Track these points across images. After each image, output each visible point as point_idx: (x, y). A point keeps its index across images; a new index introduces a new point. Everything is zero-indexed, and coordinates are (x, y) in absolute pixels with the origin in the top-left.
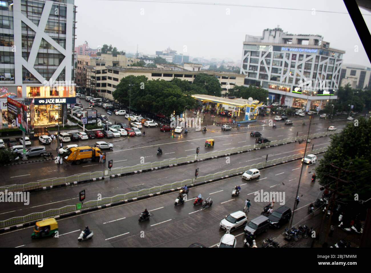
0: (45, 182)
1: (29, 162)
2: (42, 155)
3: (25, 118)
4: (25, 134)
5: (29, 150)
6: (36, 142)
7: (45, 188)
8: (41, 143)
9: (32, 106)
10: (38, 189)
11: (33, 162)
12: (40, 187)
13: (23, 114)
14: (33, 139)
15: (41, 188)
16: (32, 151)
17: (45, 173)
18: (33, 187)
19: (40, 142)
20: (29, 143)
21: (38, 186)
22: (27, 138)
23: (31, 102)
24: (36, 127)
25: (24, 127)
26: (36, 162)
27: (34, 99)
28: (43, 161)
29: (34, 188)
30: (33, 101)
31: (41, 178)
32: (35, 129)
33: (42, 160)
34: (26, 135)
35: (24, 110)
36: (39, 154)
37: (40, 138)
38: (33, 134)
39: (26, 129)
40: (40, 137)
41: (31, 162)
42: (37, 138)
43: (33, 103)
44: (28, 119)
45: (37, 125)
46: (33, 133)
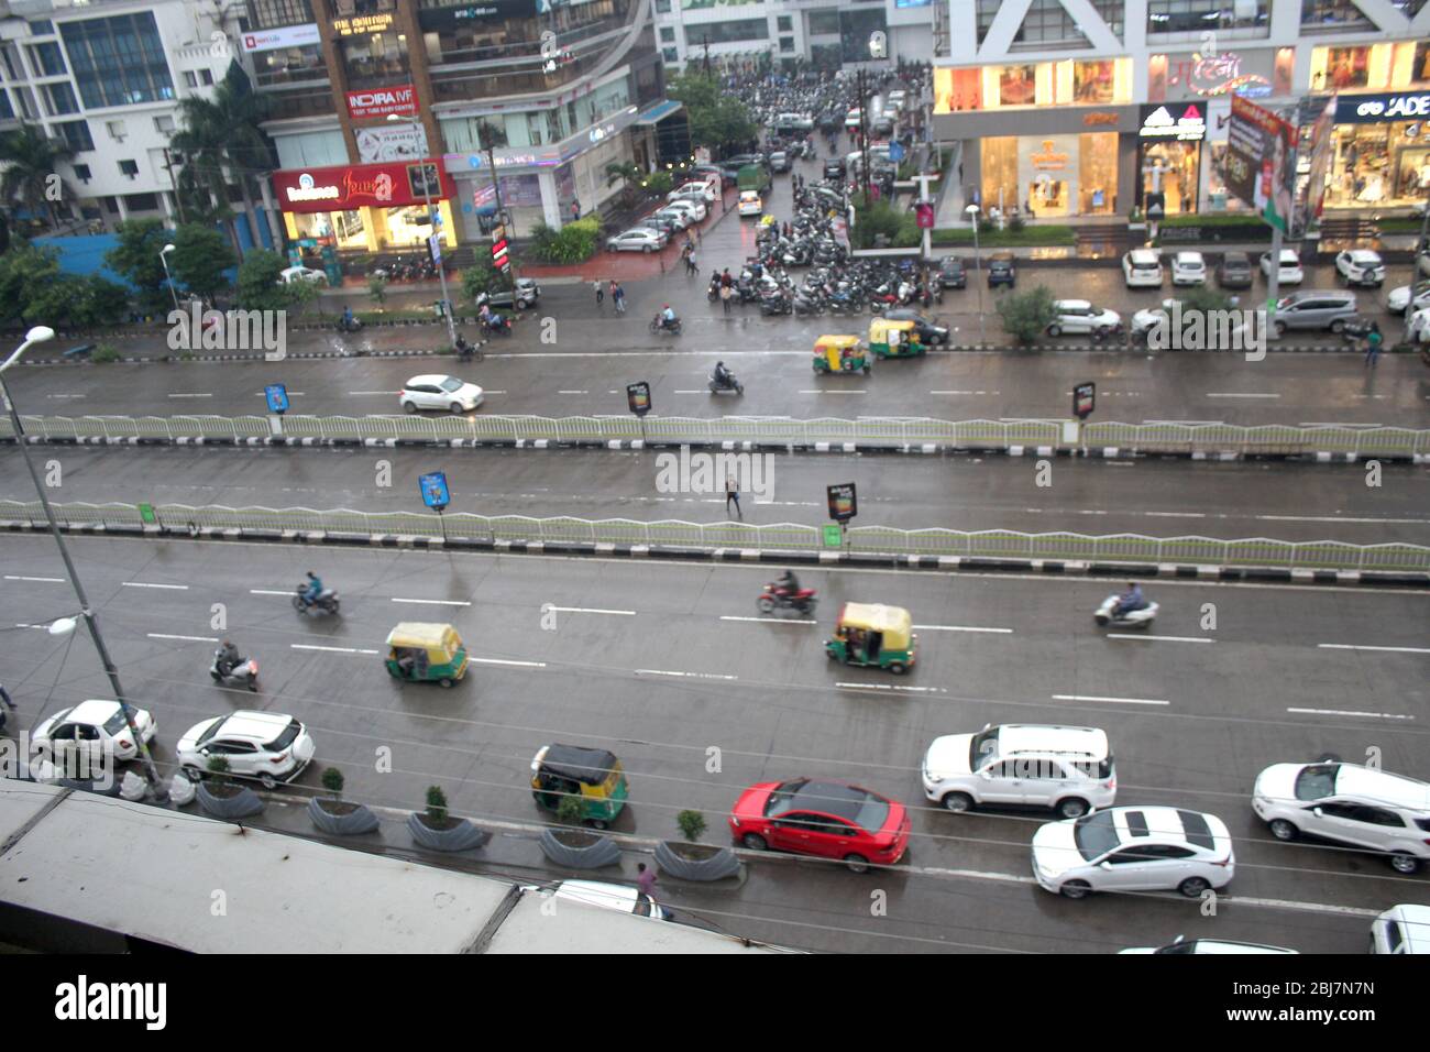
0: (1327, 434)
1: (1284, 350)
2: (1337, 328)
3: (1289, 177)
4: (1280, 240)
5: (1291, 300)
6: (1326, 274)
7: (1324, 455)
8: (1341, 280)
9: (1324, 128)
10: (1299, 455)
11: (1297, 350)
12: (1305, 450)
13: (1284, 160)
14: (1312, 260)
15: (1309, 455)
16: (1301, 307)
17: (1338, 398)
18: (1281, 445)
19: (1339, 274)
20: (1296, 275)
21: (1301, 445)
22: (1288, 255)
23: (1322, 110)
24: (1333, 216)
25: (1279, 213)
26: (1311, 350)
27: (1334, 100)
28: (1338, 351)
29: (1285, 450)
30: (1331, 108)
31: (1316, 416)
32: (1326, 222)
33: (1332, 348)
34: (1286, 243)
35: (1287, 143)
36: (1327, 323)
37: (1339, 259)
38: (1315, 242)
39: (1286, 220)
40: (1341, 255)
41: (1291, 348)
42: (1329, 259)
43: (1328, 117)
44: (1302, 182)
45: (1337, 206)
46: (1316, 235)
